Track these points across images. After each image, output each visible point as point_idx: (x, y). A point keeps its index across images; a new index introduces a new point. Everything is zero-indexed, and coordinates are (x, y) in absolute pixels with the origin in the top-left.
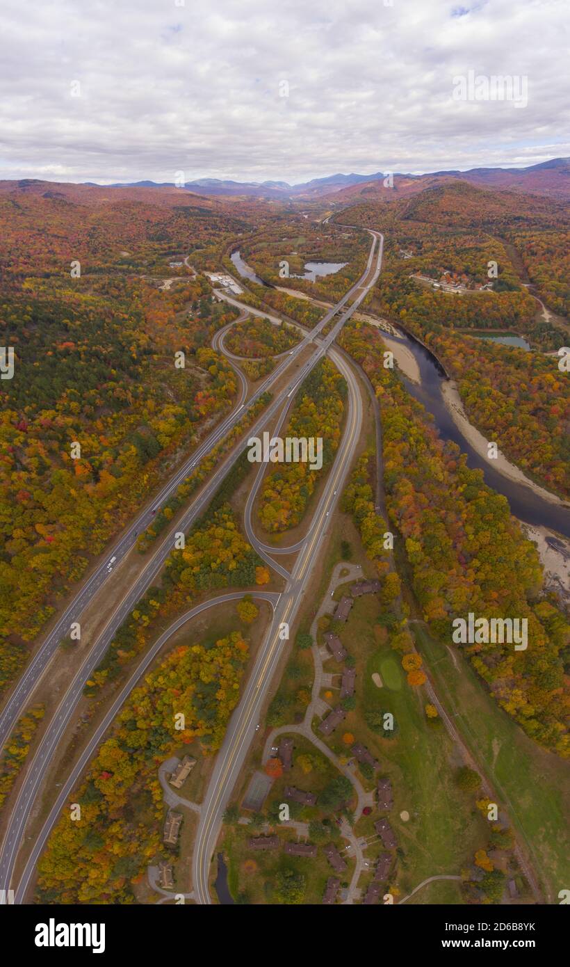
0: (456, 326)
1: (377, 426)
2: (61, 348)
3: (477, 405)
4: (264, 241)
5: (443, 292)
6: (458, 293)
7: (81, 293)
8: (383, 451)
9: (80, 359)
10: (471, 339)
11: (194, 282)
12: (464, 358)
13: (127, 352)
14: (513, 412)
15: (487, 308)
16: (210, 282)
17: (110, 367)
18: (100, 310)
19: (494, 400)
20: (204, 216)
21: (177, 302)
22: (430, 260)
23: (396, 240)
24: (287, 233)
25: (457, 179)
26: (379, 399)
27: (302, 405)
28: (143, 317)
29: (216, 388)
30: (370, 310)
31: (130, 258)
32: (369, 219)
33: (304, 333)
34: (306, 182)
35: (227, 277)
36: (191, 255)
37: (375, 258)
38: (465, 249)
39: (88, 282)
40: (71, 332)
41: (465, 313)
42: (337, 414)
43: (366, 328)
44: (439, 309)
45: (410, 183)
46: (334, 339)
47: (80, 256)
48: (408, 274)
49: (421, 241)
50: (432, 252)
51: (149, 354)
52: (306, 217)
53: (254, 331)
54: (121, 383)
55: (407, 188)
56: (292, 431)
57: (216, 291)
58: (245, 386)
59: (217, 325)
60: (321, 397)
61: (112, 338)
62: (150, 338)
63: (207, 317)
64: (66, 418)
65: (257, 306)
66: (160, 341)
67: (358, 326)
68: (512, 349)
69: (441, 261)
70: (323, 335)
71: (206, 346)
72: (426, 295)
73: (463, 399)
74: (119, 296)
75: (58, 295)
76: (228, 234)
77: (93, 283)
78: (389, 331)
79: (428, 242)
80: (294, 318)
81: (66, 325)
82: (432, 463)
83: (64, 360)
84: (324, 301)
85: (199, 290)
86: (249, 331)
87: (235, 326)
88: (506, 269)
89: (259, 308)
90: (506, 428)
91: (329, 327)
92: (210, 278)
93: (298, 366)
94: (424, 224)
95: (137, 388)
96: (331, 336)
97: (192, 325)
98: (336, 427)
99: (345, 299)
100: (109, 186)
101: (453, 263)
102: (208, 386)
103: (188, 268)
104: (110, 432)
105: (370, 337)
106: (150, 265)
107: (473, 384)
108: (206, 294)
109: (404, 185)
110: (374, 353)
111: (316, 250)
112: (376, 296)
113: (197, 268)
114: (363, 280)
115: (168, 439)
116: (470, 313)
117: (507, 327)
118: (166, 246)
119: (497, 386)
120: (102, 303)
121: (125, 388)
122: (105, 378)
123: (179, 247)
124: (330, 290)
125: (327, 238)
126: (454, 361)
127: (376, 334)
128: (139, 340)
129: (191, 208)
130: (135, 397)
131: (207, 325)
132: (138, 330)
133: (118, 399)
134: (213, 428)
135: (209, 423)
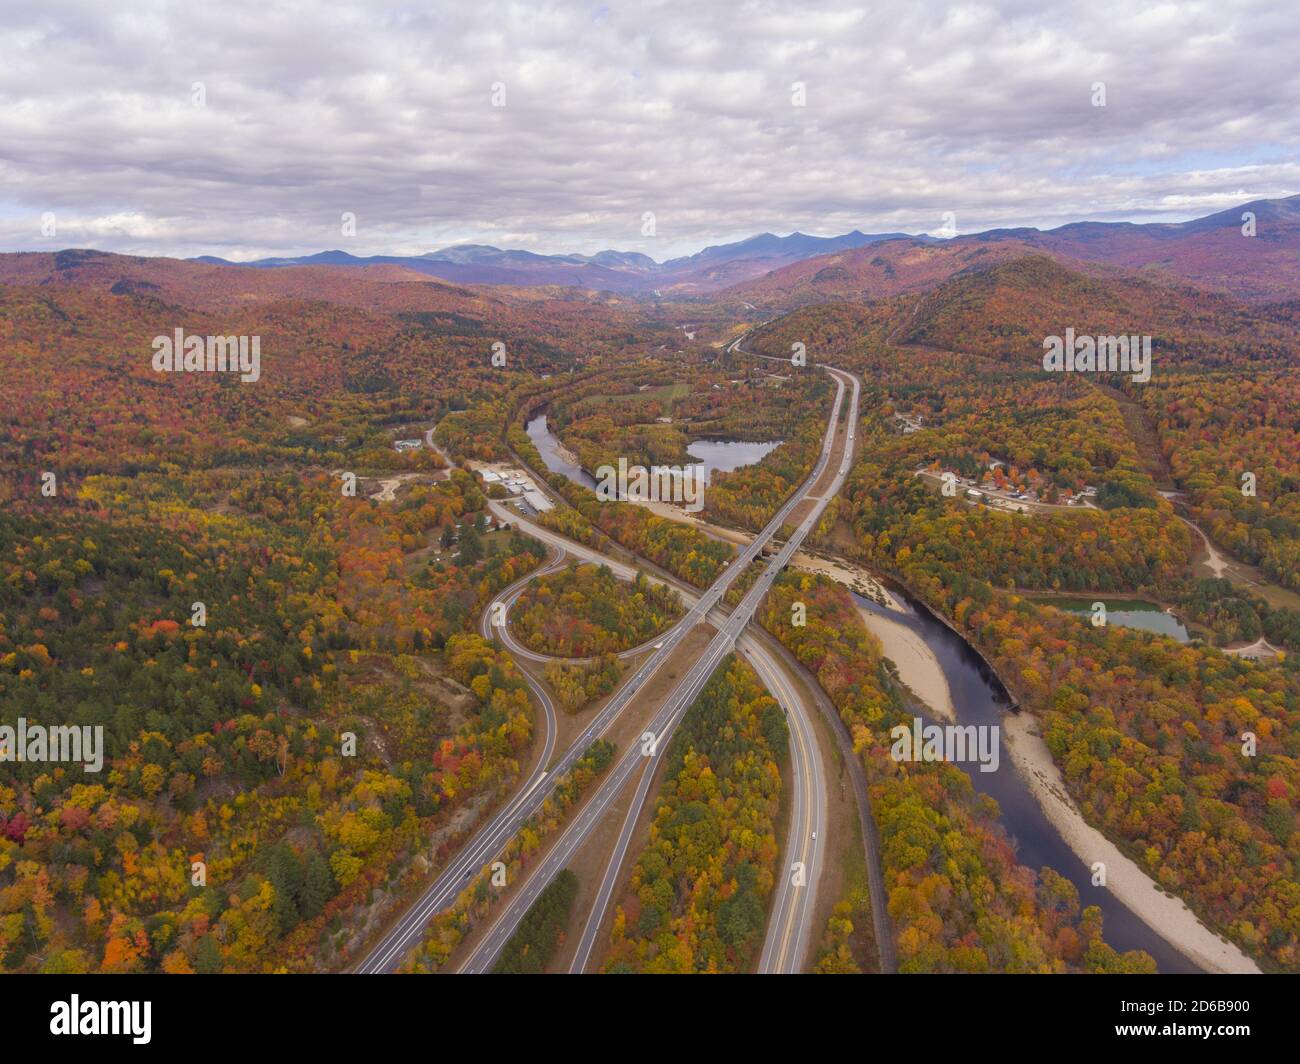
0: (1019, 585)
1: (863, 826)
2: (148, 633)
3: (1092, 774)
4: (600, 391)
5: (989, 508)
6: (1020, 511)
7: (203, 508)
8: (886, 899)
9: (186, 660)
10: (1055, 616)
11: (446, 485)
12: (1044, 659)
13: (291, 643)
14: (1183, 794)
15: (1086, 546)
16: (482, 485)
17: (251, 678)
18: (242, 546)
19: (1130, 760)
20: (466, 334)
21: (409, 530)
22: (960, 437)
23: (886, 392)
24: (649, 373)
25: (1027, 249)
26: (861, 757)
27: (683, 774)
28: (333, 562)
29: (481, 729)
30: (830, 548)
31: (309, 431)
32: (829, 341)
33: (687, 599)
34: (690, 254)
35: (519, 473)
36: (441, 424)
37: (841, 432)
38: (1036, 413)
39: (219, 485)
40: (175, 598)
41: (1039, 556)
42: (766, 797)
43: (824, 588)
44: (982, 547)
45: (925, 256)
46: (753, 612)
47: (200, 427)
48: (914, 469)
49: (941, 393)
50: (965, 419)
51: (340, 649)
52: (691, 336)
53: (576, 595)
54: (270, 716)
55: (916, 269)
56: (660, 840)
57: (494, 505)
58: (552, 726)
59: (495, 582)
60: (728, 754)
61: (261, 611)
62: (346, 611)
63: (473, 563)
64: (124, 806)
65: (583, 539)
66: (368, 617)
67: (805, 583)
68: (1149, 639)
69: (983, 439)
70: (729, 603)
71: (469, 630)
72: (952, 514)
73: (1059, 758)
74: (284, 516)
75: (153, 515)
76: (520, 376)
77: (229, 488)
78: (874, 595)
79: (956, 395)
80: (664, 565)
81: (165, 581)
82: (1016, 934)
83: (151, 662)
84: (731, 527)
85: (458, 503)
86: (565, 595)
87: (535, 583)
88: (1122, 456)
89: (589, 543)
90: (1175, 835)
91: (742, 585)
92: (482, 476)
93: (673, 677)
94: (949, 354)
95: (303, 729)
96: (748, 607)
97: (440, 581)
98: (767, 832)
99: (776, 524)
100: (253, 264)
101: (1010, 444)
102: (467, 725)
103: (435, 453)
104: (219, 844)
105: (833, 609)
106: (352, 446)
107: (1074, 720)
108: (472, 511)
109: (910, 261)
110: (844, 647)
111: (713, 413)
112: (843, 517)
113: (453, 453)
114: (813, 482)
115: (357, 862)
116: (1051, 556)
117: (1134, 589)
118: (385, 404)
119: (1130, 726)
120: (248, 531)
121: (276, 730)
122: (235, 706)
123: (414, 405)
124: (743, 502)
125: (736, 386)
126: (1025, 666)
127: (847, 603)
128: (321, 615)
129: (439, 316)
130: (297, 751)
131: (473, 581)
132: (321, 591)
133: (257, 756)
134: (469, 832)
135: (461, 819)
